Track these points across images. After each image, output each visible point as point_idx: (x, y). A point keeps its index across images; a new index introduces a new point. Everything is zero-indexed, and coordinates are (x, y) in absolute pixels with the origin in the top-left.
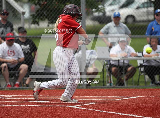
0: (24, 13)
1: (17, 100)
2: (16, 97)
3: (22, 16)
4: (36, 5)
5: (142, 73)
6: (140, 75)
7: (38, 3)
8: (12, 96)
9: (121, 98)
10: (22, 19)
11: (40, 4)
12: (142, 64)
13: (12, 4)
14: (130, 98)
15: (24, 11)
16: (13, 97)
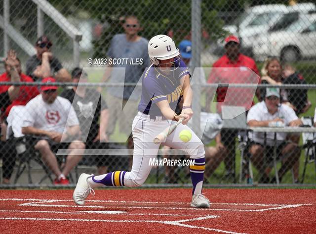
0: (79, 38)
1: (62, 209)
2: (60, 203)
3: (75, 43)
4: (102, 22)
5: (310, 159)
6: (307, 162)
7: (107, 18)
8: (52, 201)
9: (268, 207)
10: (75, 49)
11: (110, 21)
12: (312, 141)
13: (56, 21)
14: (285, 207)
15: (79, 34)
16: (54, 203)
